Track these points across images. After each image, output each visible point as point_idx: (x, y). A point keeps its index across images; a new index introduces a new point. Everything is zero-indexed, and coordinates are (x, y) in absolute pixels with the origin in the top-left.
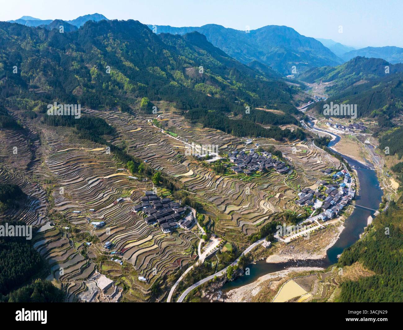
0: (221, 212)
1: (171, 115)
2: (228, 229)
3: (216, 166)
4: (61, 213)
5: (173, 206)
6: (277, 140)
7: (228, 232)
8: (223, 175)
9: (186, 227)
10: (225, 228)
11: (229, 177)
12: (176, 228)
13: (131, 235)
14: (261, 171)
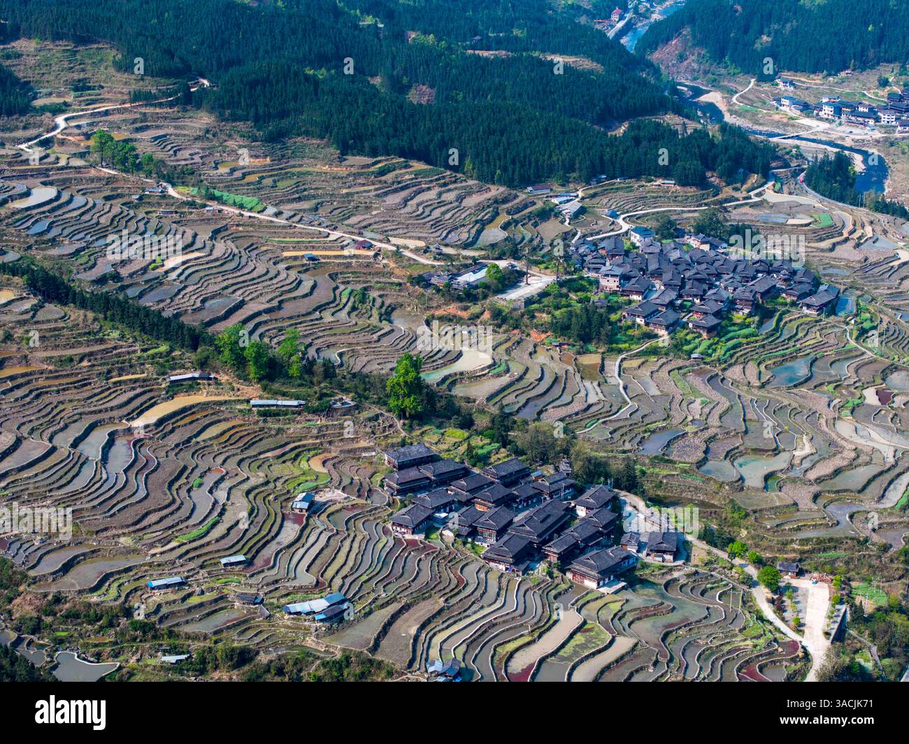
0: (731, 484)
1: (119, 111)
2: (805, 541)
3: (557, 313)
4: (94, 598)
5: (555, 487)
6: (683, 182)
7: (812, 551)
8: (610, 350)
9: (669, 557)
10: (792, 541)
11: (638, 355)
12: (634, 568)
13: (493, 625)
14: (746, 311)
